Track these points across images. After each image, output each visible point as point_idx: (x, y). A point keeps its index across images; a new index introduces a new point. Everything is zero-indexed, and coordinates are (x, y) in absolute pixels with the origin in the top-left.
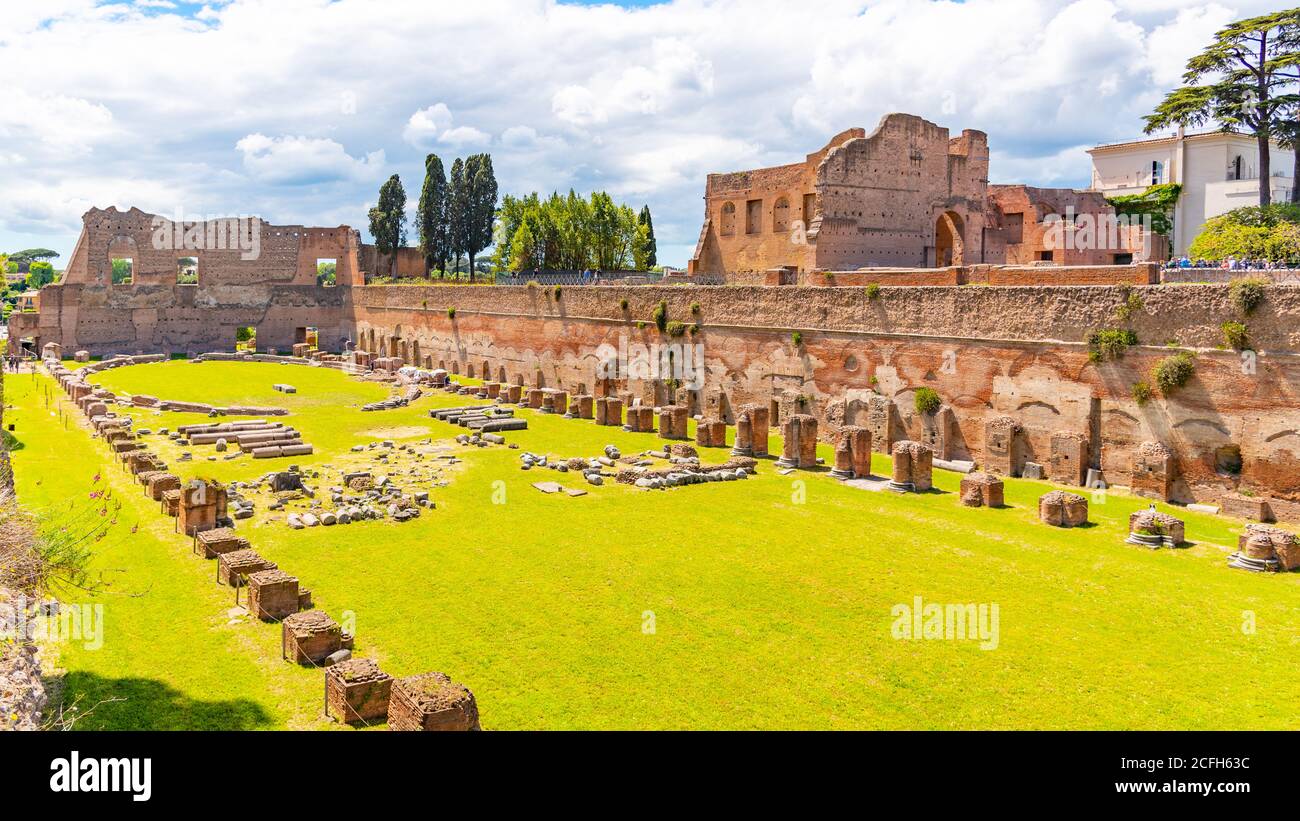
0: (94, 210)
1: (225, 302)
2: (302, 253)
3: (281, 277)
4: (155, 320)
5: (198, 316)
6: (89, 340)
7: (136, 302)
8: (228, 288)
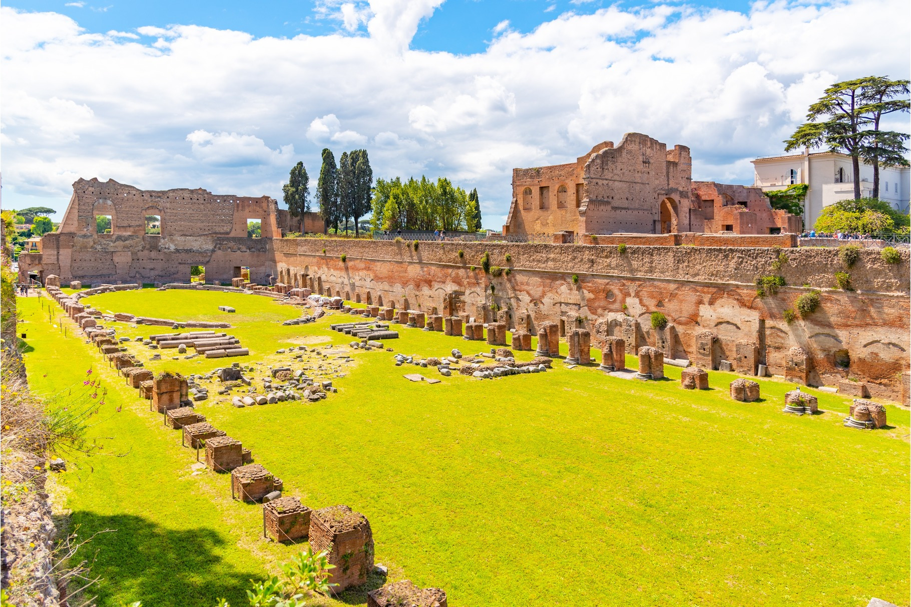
0: (81, 180)
1: (181, 248)
2: (236, 214)
3: (222, 231)
4: (130, 259)
5: (162, 257)
6: (80, 273)
7: (115, 246)
8: (183, 238)
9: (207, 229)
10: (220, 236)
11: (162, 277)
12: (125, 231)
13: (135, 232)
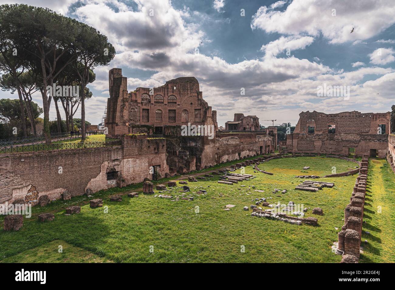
0: (303, 112)
1: (344, 139)
2: (372, 123)
3: (365, 131)
4: (321, 144)
5: (335, 143)
6: (301, 149)
7: (315, 138)
8: (345, 135)
9: (357, 130)
10: (364, 133)
12: (320, 132)
13: (323, 132)
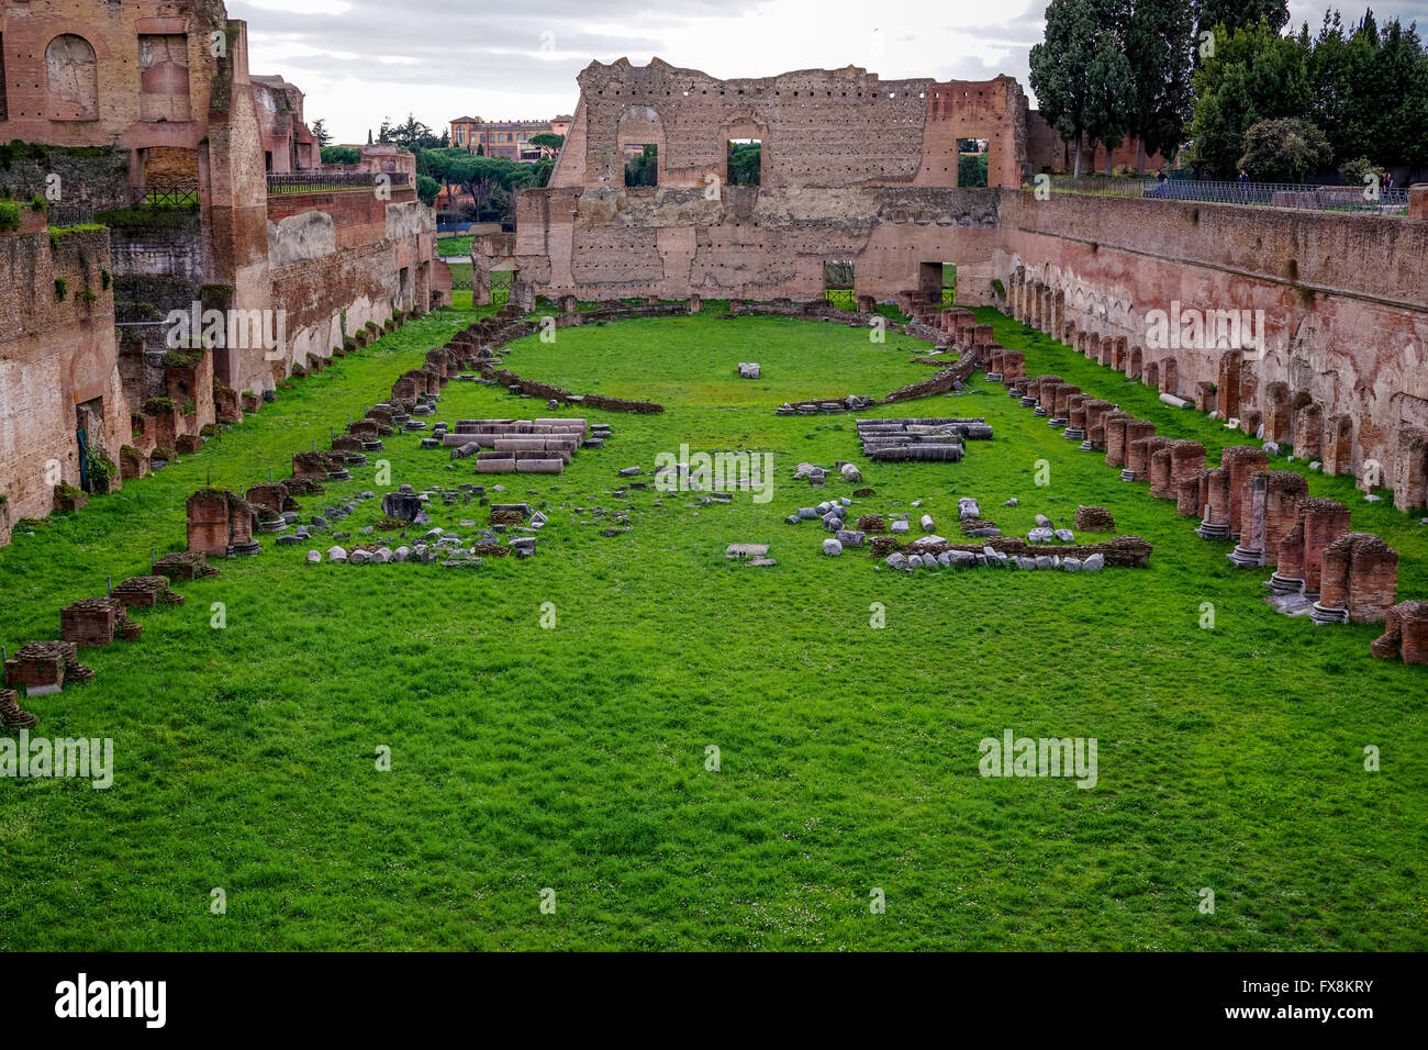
0: (595, 65)
1: (804, 217)
2: (931, 129)
3: (897, 173)
4: (692, 246)
5: (761, 240)
6: (591, 276)
7: (663, 215)
8: (809, 193)
9: (862, 167)
10: (892, 185)
11: (760, 285)
12: (685, 179)
13: (704, 181)
